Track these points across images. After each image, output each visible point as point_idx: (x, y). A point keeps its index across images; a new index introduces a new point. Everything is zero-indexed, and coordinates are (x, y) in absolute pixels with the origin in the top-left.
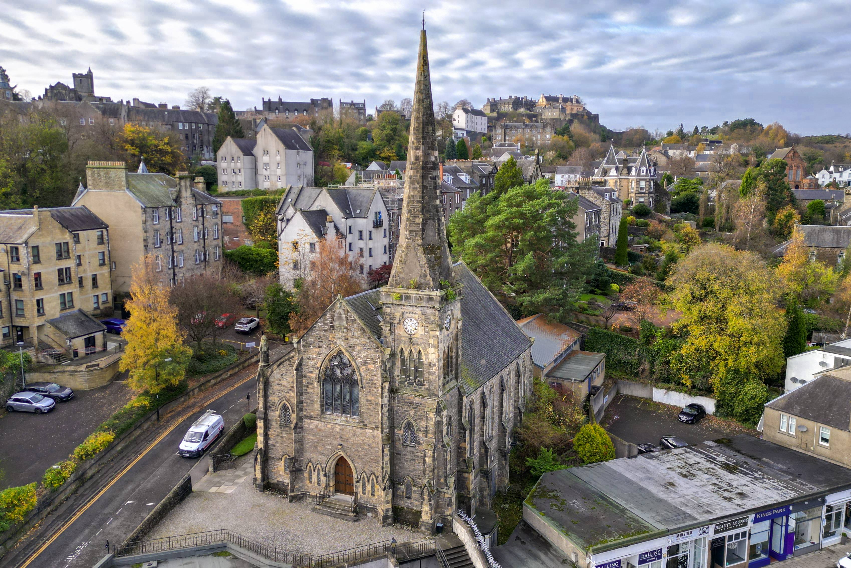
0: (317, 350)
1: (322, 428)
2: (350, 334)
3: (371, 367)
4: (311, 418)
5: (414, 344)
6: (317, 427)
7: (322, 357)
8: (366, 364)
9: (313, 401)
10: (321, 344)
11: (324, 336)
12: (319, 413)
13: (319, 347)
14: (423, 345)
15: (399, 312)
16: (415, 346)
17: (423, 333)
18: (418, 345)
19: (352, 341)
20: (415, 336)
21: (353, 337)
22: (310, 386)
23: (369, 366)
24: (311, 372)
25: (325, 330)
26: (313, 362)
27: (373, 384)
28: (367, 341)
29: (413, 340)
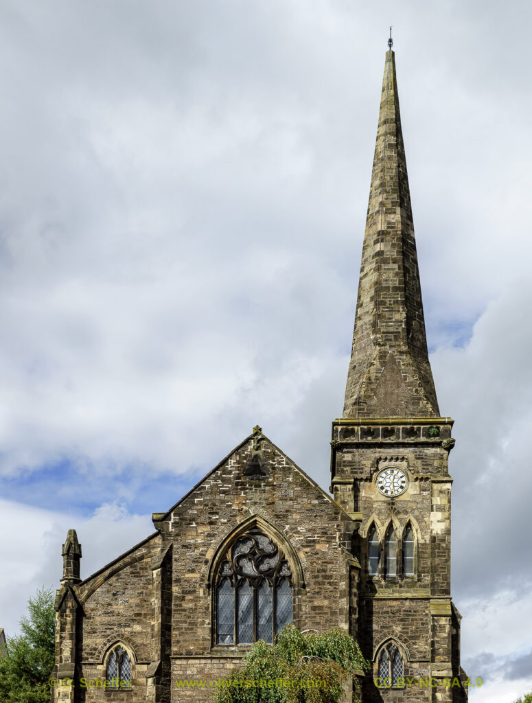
0: (206, 529)
1: (215, 671)
2: (278, 494)
3: (322, 547)
4: (189, 656)
5: (398, 513)
6: (201, 671)
7: (215, 542)
8: (310, 543)
9: (193, 624)
10: (214, 517)
11: (223, 502)
12: (208, 644)
13: (211, 523)
14: (417, 513)
15: (368, 459)
16: (401, 516)
17: (417, 492)
18: (406, 513)
19: (281, 506)
20: (401, 498)
21: (284, 498)
22: (189, 597)
23: (318, 546)
24: (193, 571)
25: (224, 492)
26: (197, 552)
27: (326, 577)
28: (316, 502)
29: (398, 506)
